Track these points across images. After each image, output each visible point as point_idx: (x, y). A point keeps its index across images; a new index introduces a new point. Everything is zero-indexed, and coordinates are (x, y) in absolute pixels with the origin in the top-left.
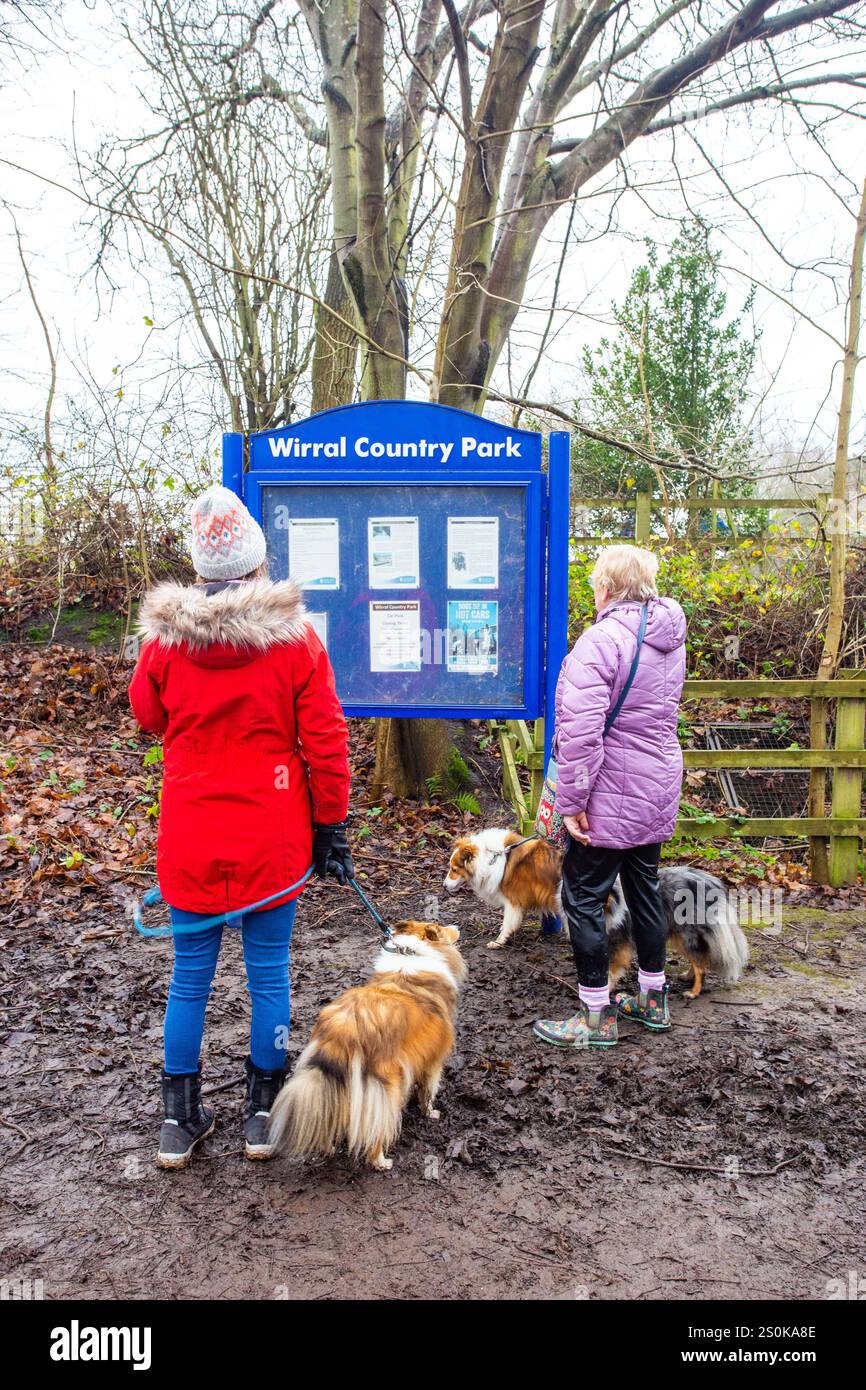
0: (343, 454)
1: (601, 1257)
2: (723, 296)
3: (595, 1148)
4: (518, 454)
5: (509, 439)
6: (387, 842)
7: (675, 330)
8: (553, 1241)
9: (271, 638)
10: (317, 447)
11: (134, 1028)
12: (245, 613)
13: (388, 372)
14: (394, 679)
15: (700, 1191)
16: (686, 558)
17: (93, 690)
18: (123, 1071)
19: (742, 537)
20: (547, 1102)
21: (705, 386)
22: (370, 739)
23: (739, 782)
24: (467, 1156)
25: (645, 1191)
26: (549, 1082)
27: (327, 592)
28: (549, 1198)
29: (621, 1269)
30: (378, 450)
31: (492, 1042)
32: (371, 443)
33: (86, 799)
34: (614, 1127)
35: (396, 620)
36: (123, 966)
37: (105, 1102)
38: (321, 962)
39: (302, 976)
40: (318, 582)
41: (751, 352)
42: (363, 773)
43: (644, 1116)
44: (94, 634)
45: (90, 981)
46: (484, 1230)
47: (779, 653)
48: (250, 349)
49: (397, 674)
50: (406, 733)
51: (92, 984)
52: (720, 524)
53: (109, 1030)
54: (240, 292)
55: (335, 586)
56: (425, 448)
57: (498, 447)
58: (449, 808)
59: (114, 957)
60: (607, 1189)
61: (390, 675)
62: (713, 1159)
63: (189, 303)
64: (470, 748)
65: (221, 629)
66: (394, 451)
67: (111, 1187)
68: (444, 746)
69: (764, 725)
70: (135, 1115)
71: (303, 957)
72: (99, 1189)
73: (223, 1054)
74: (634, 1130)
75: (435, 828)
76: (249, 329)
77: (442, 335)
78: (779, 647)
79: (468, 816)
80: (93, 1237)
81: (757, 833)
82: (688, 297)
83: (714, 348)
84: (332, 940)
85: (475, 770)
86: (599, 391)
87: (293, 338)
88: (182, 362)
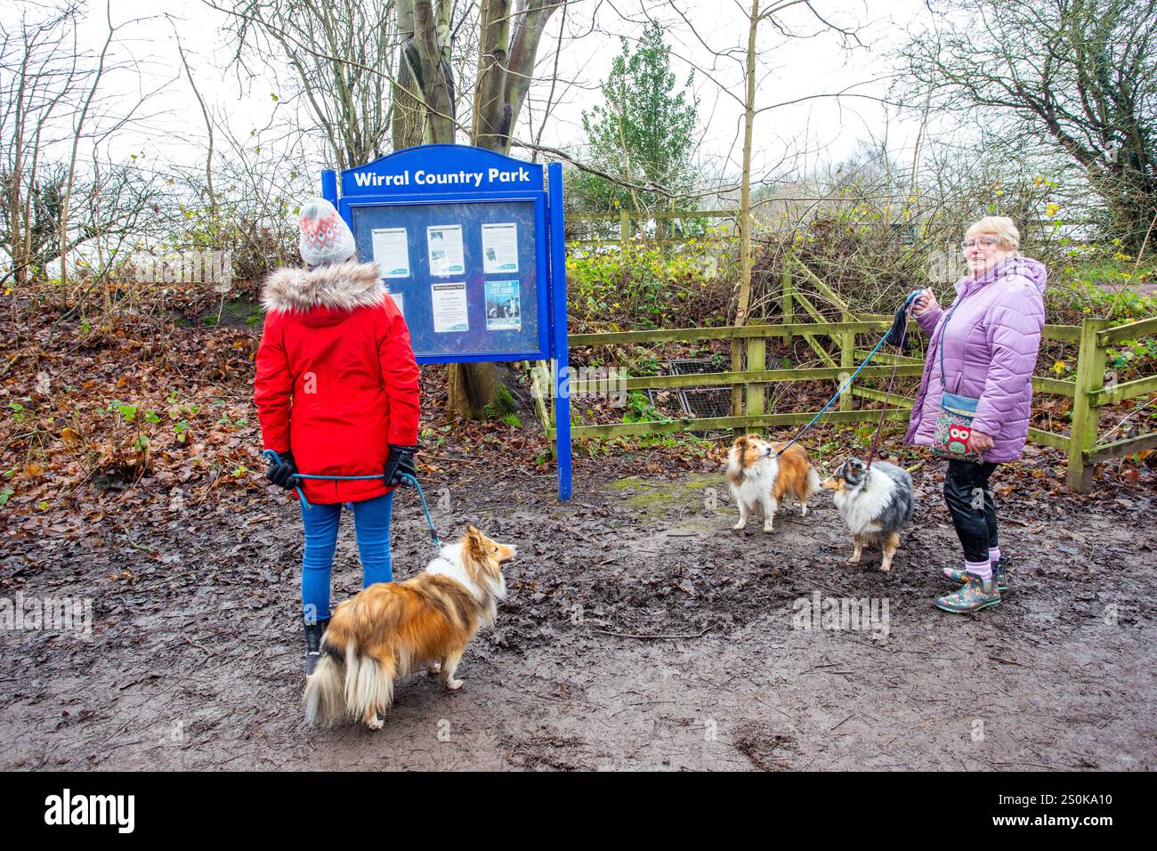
0: (407, 183)
1: (590, 696)
2: (673, 76)
3: (589, 631)
4: (527, 179)
5: (521, 169)
6: (458, 448)
7: (643, 100)
8: (559, 689)
9: (356, 302)
10: (388, 179)
11: (282, 579)
12: (335, 283)
13: (442, 128)
14: (450, 337)
15: (654, 651)
16: (654, 252)
17: (251, 357)
18: (275, 607)
19: (691, 237)
20: (558, 605)
21: (664, 137)
22: (445, 381)
23: (691, 398)
24: (505, 643)
25: (619, 654)
26: (560, 593)
27: (401, 279)
28: (558, 664)
29: (602, 701)
30: (431, 179)
31: (524, 571)
32: (426, 175)
33: (249, 431)
34: (601, 617)
35: (450, 296)
36: (276, 539)
37: (262, 627)
38: (411, 528)
39: (398, 538)
40: (394, 272)
41: (693, 113)
42: (441, 404)
43: (620, 609)
44: (250, 319)
45: (253, 550)
46: (515, 687)
47: (715, 313)
48: (347, 116)
49: (453, 333)
50: (469, 375)
51: (255, 552)
52: (677, 230)
53: (266, 581)
54: (338, 74)
55: (407, 275)
56: (464, 177)
57: (514, 175)
58: (500, 425)
59: (270, 534)
60: (595, 655)
61: (449, 333)
62: (664, 630)
63: (302, 84)
64: (513, 383)
65: (317, 296)
66: (442, 179)
67: (266, 680)
68: (495, 383)
69: (706, 359)
70: (282, 634)
71: (399, 526)
72: (258, 682)
73: (343, 591)
74: (614, 618)
75: (491, 438)
76: (346, 101)
77: (476, 100)
78: (716, 308)
79: (513, 429)
80: (254, 710)
81: (699, 428)
82: (651, 77)
83: (669, 111)
84: (418, 514)
85: (517, 398)
86: (593, 141)
87: (378, 109)
88: (301, 127)
